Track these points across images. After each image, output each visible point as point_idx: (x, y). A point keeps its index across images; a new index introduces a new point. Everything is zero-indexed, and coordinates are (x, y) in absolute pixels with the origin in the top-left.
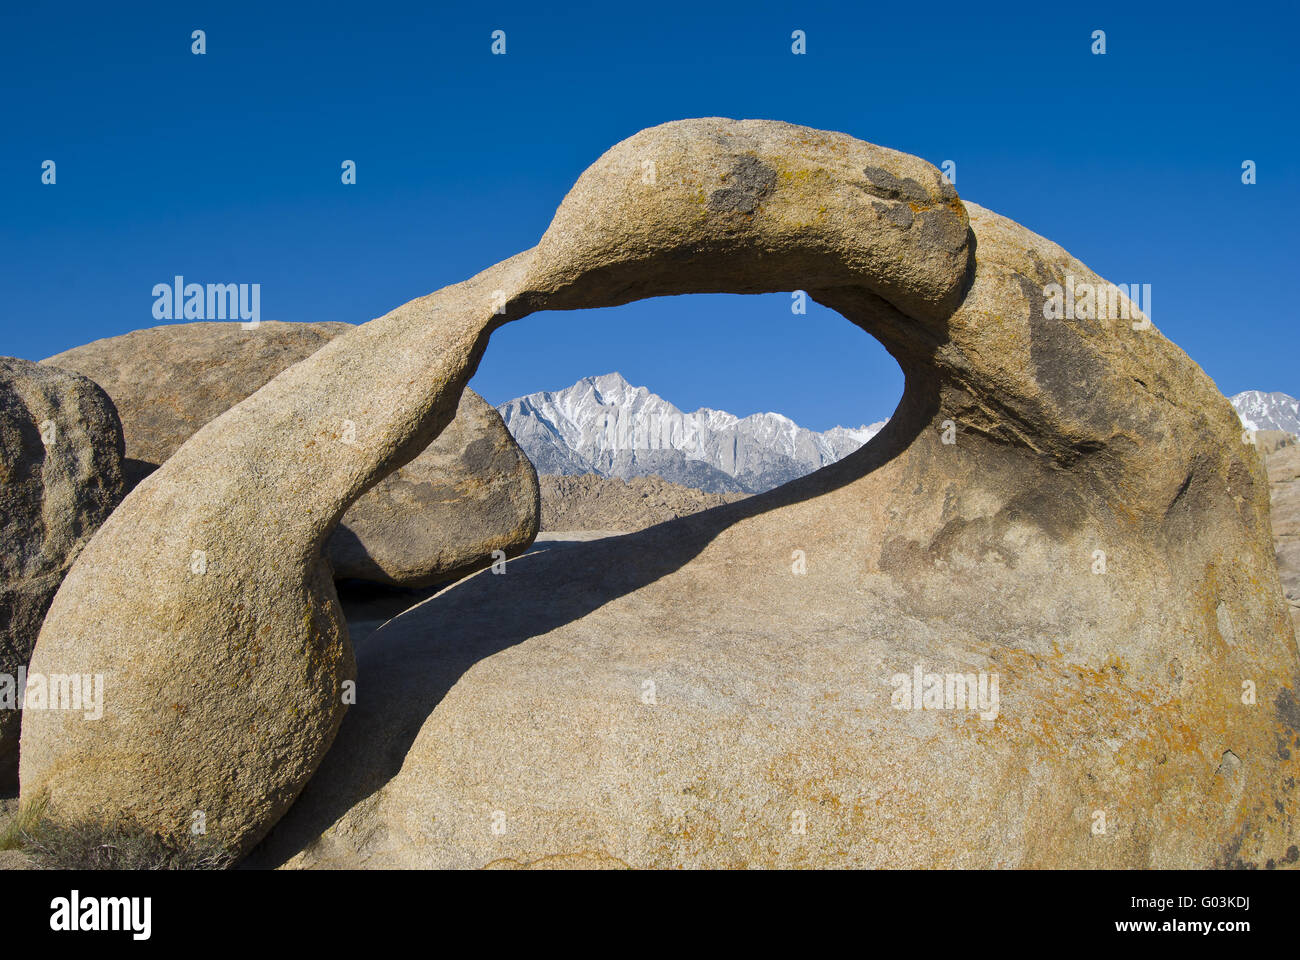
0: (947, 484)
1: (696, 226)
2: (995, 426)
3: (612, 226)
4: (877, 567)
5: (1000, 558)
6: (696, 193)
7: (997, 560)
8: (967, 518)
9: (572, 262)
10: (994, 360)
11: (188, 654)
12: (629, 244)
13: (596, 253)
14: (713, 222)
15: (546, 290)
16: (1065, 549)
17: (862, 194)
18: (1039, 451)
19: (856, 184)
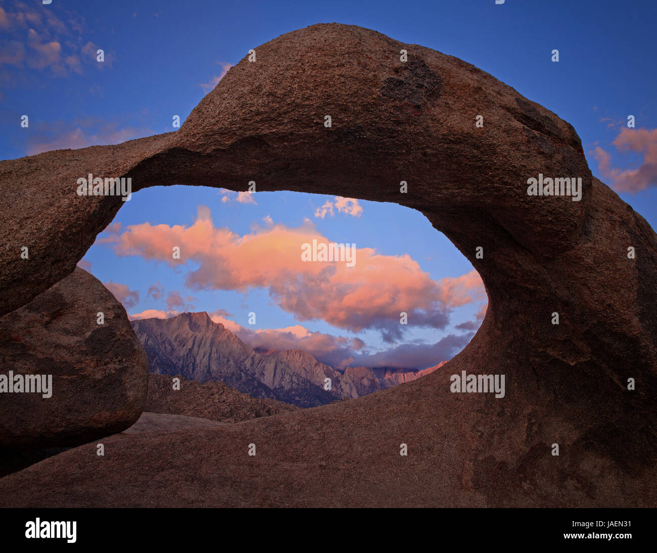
1: (366, 108)
2: (582, 360)
3: (280, 92)
4: (471, 484)
5: (579, 486)
6: (370, 75)
7: (577, 489)
9: (232, 123)
10: (603, 297)
12: (295, 115)
13: (258, 118)
14: (383, 108)
15: (198, 151)
17: (513, 119)
19: (508, 109)
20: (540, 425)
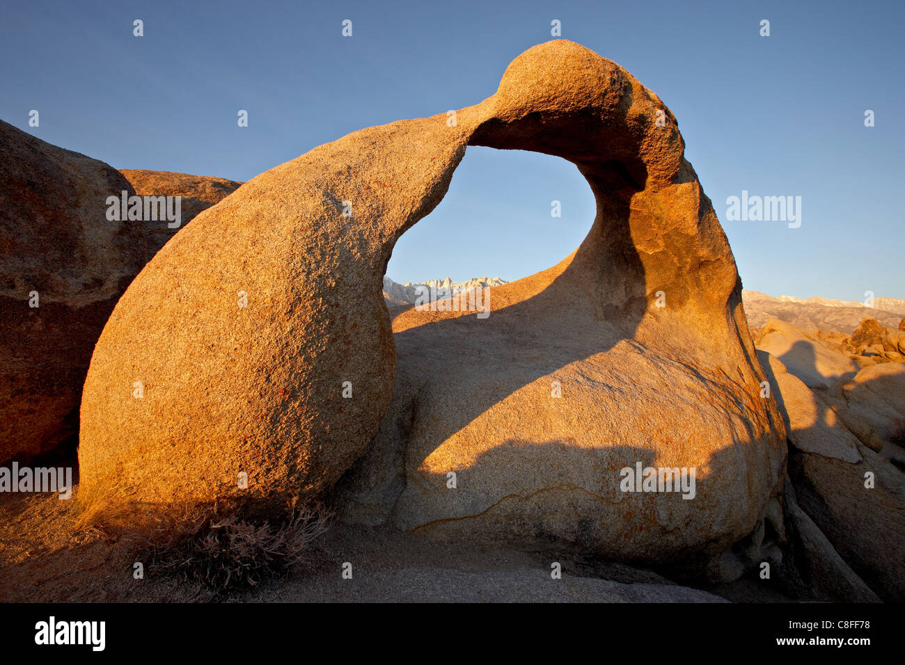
0: (624, 280)
1: (599, 96)
2: (657, 251)
3: (555, 84)
4: (603, 317)
6: (602, 76)
8: (637, 296)
9: (526, 103)
10: (681, 213)
11: (296, 344)
12: (562, 99)
13: (542, 100)
14: (608, 96)
15: (506, 120)
16: (678, 314)
18: (678, 265)
20: (631, 287)
